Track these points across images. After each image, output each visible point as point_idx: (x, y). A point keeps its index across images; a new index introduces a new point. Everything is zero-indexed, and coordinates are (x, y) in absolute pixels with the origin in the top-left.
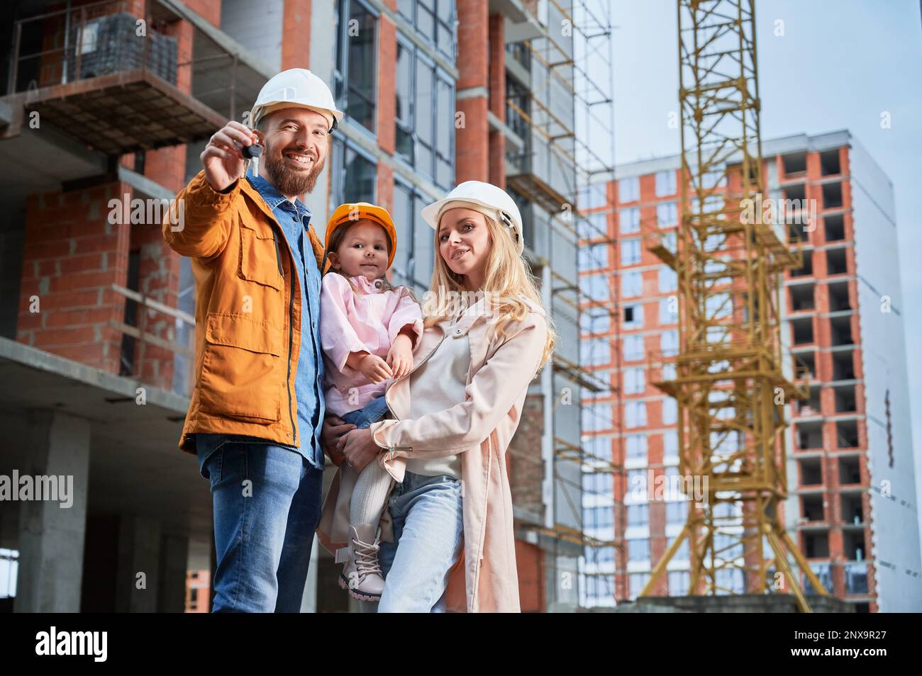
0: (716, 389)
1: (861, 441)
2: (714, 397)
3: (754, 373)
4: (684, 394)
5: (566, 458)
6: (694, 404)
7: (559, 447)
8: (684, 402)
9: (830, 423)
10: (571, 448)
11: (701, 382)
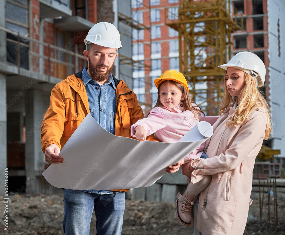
0: (197, 27)
1: (265, 44)
2: (196, 30)
3: (216, 19)
4: (182, 29)
5: (125, 64)
6: (187, 34)
7: (121, 58)
8: (182, 33)
9: (250, 35)
10: (127, 59)
11: (190, 23)
